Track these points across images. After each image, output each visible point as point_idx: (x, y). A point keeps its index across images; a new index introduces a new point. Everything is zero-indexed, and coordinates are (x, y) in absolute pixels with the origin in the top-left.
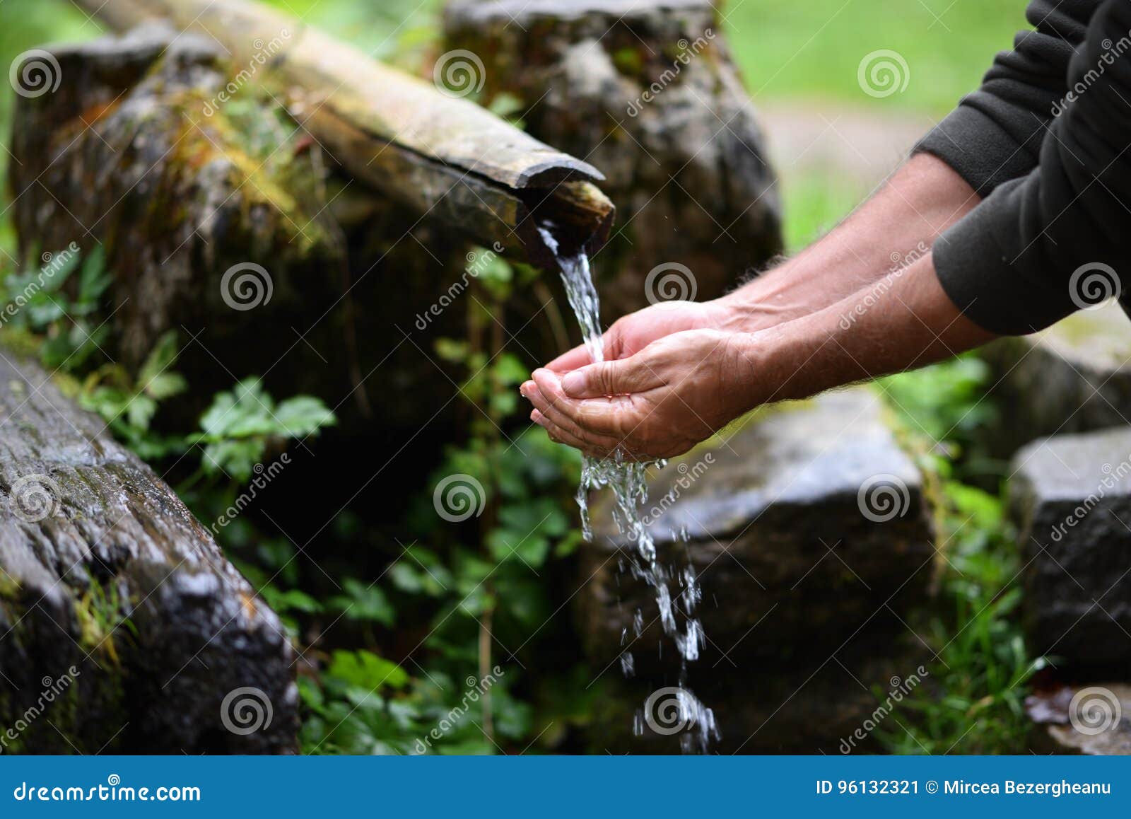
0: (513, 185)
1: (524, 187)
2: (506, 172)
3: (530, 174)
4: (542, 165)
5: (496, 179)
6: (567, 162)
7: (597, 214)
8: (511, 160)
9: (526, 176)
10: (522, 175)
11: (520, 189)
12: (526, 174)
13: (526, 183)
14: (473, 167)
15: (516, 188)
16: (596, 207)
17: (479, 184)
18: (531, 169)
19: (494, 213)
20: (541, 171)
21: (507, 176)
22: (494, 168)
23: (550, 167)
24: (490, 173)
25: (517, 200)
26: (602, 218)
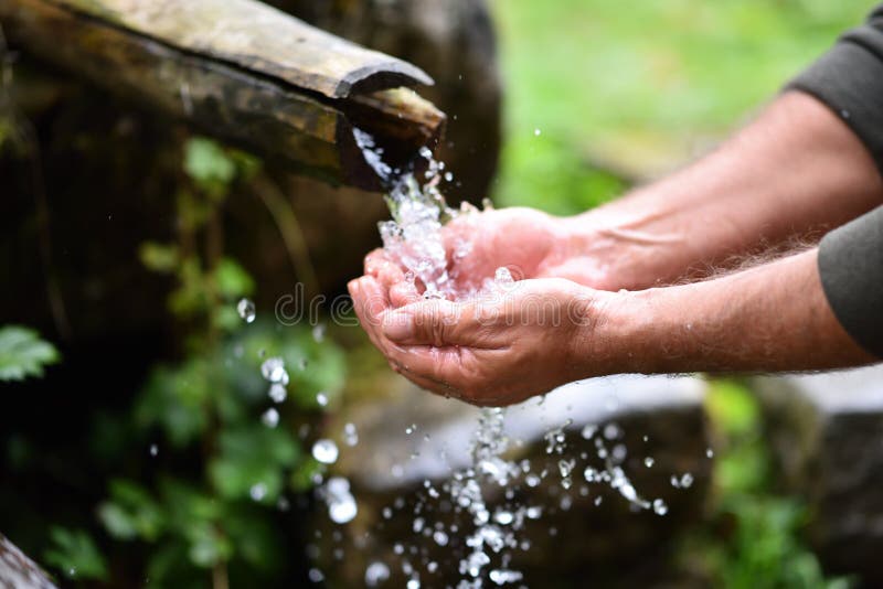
0: (330, 93)
1: (345, 96)
2: (315, 76)
3: (353, 81)
4: (365, 69)
5: (300, 84)
6: (392, 64)
7: (421, 124)
8: (317, 61)
9: (348, 83)
10: (342, 82)
11: (340, 99)
12: (347, 80)
13: (348, 92)
14: (258, 66)
15: (336, 97)
16: (417, 115)
17: (271, 90)
18: (352, 74)
19: (300, 124)
20: (365, 76)
21: (318, 81)
22: (294, 70)
23: (375, 71)
24: (288, 76)
25: (336, 111)
26: (429, 129)
